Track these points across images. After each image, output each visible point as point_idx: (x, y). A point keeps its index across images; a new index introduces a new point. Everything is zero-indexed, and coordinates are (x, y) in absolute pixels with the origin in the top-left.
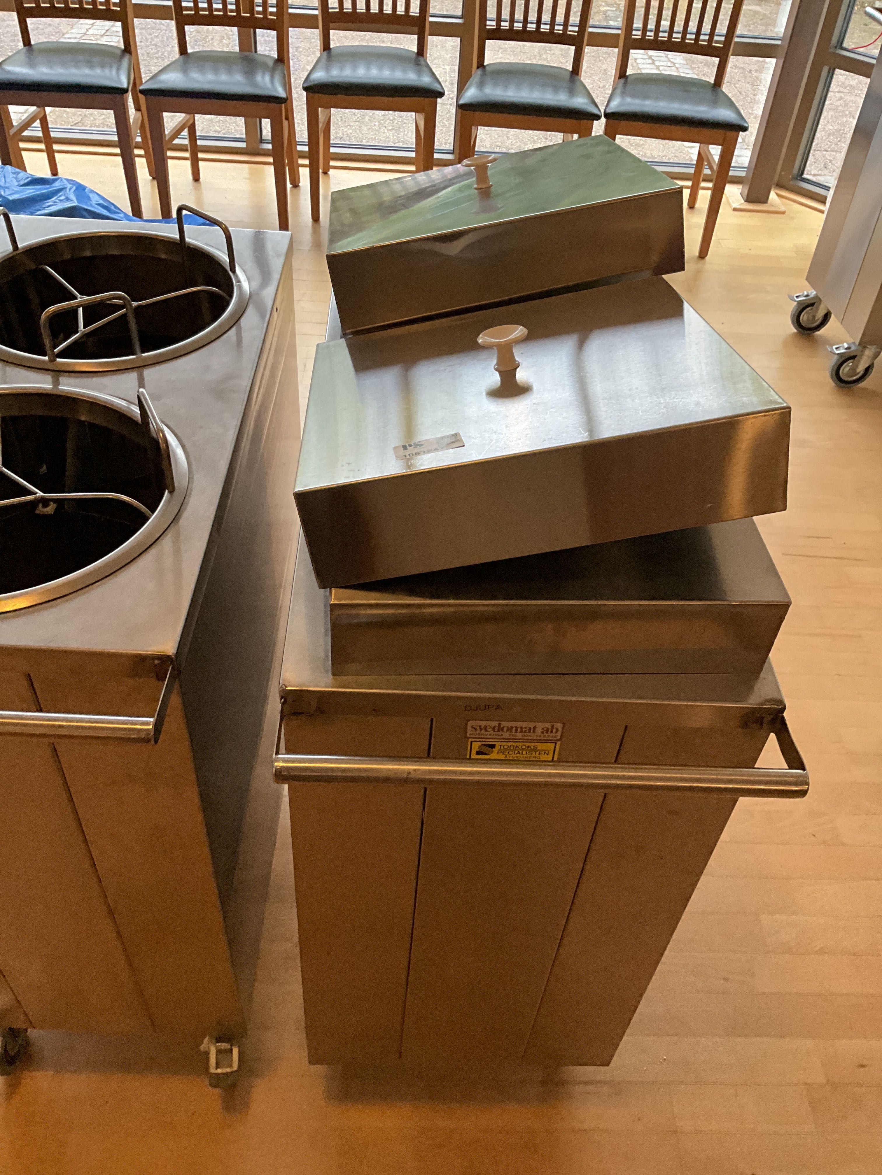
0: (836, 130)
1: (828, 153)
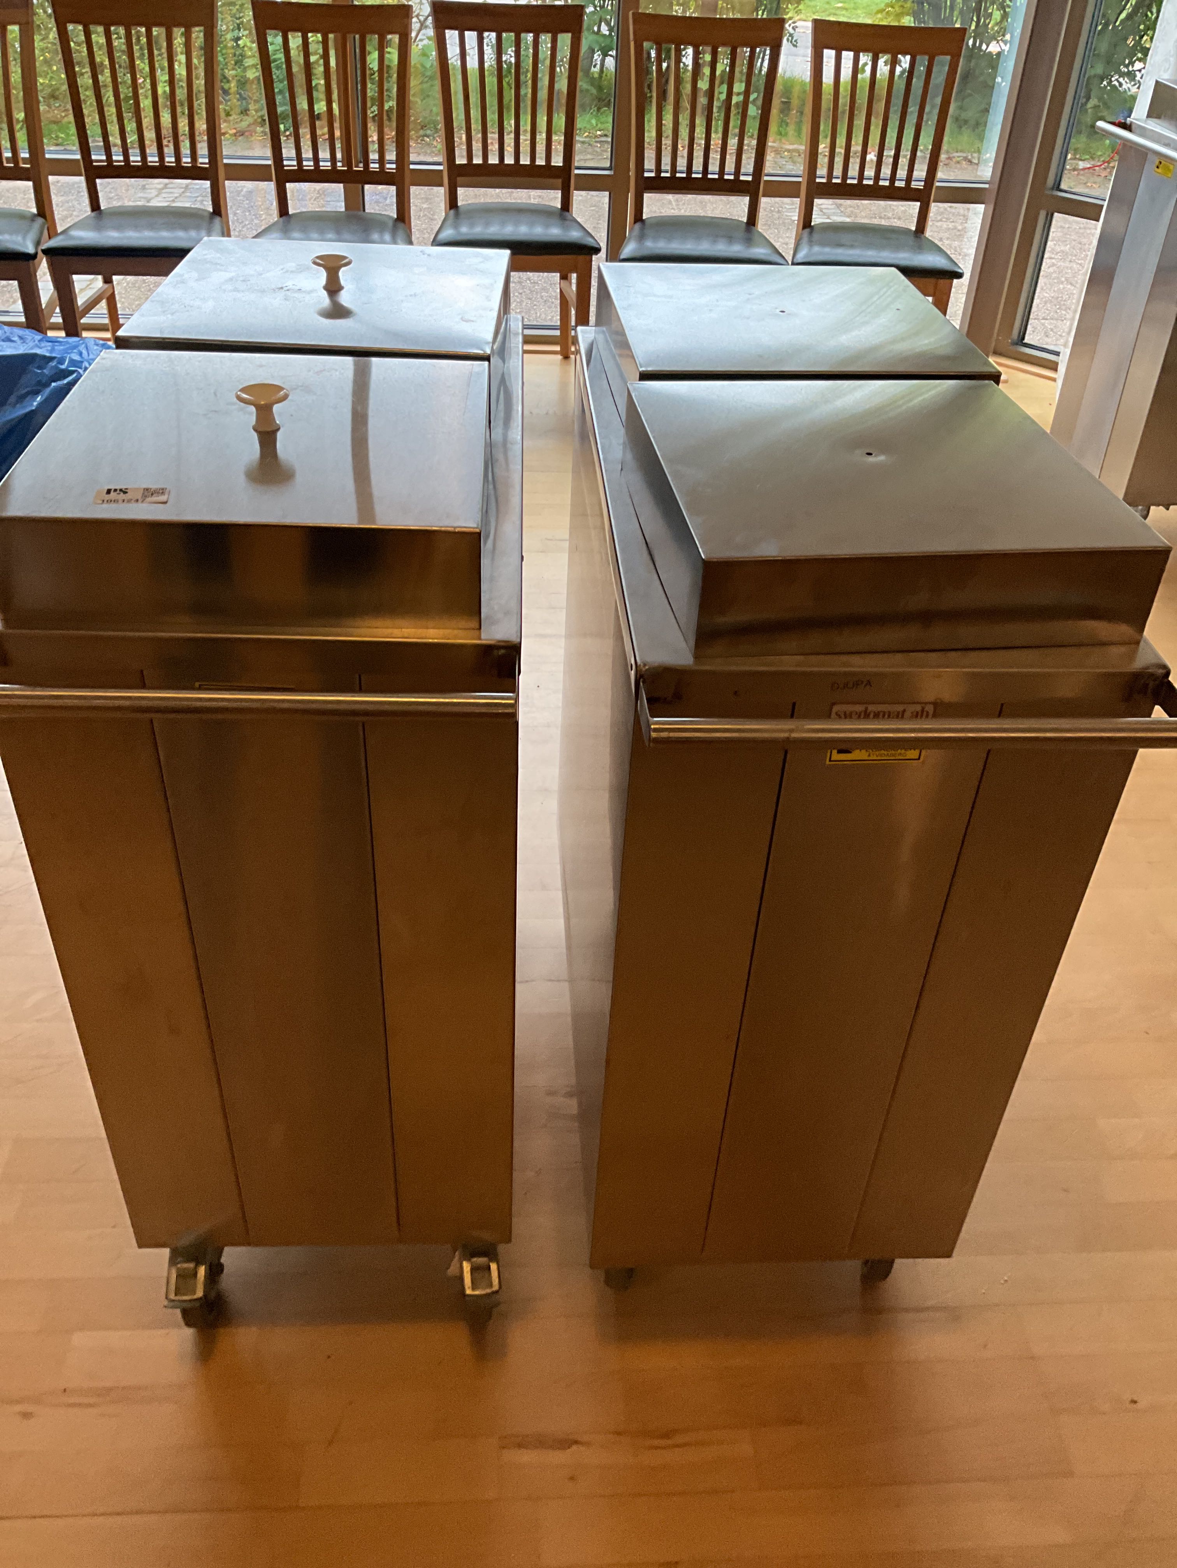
0: (1053, 297)
1: (1047, 321)
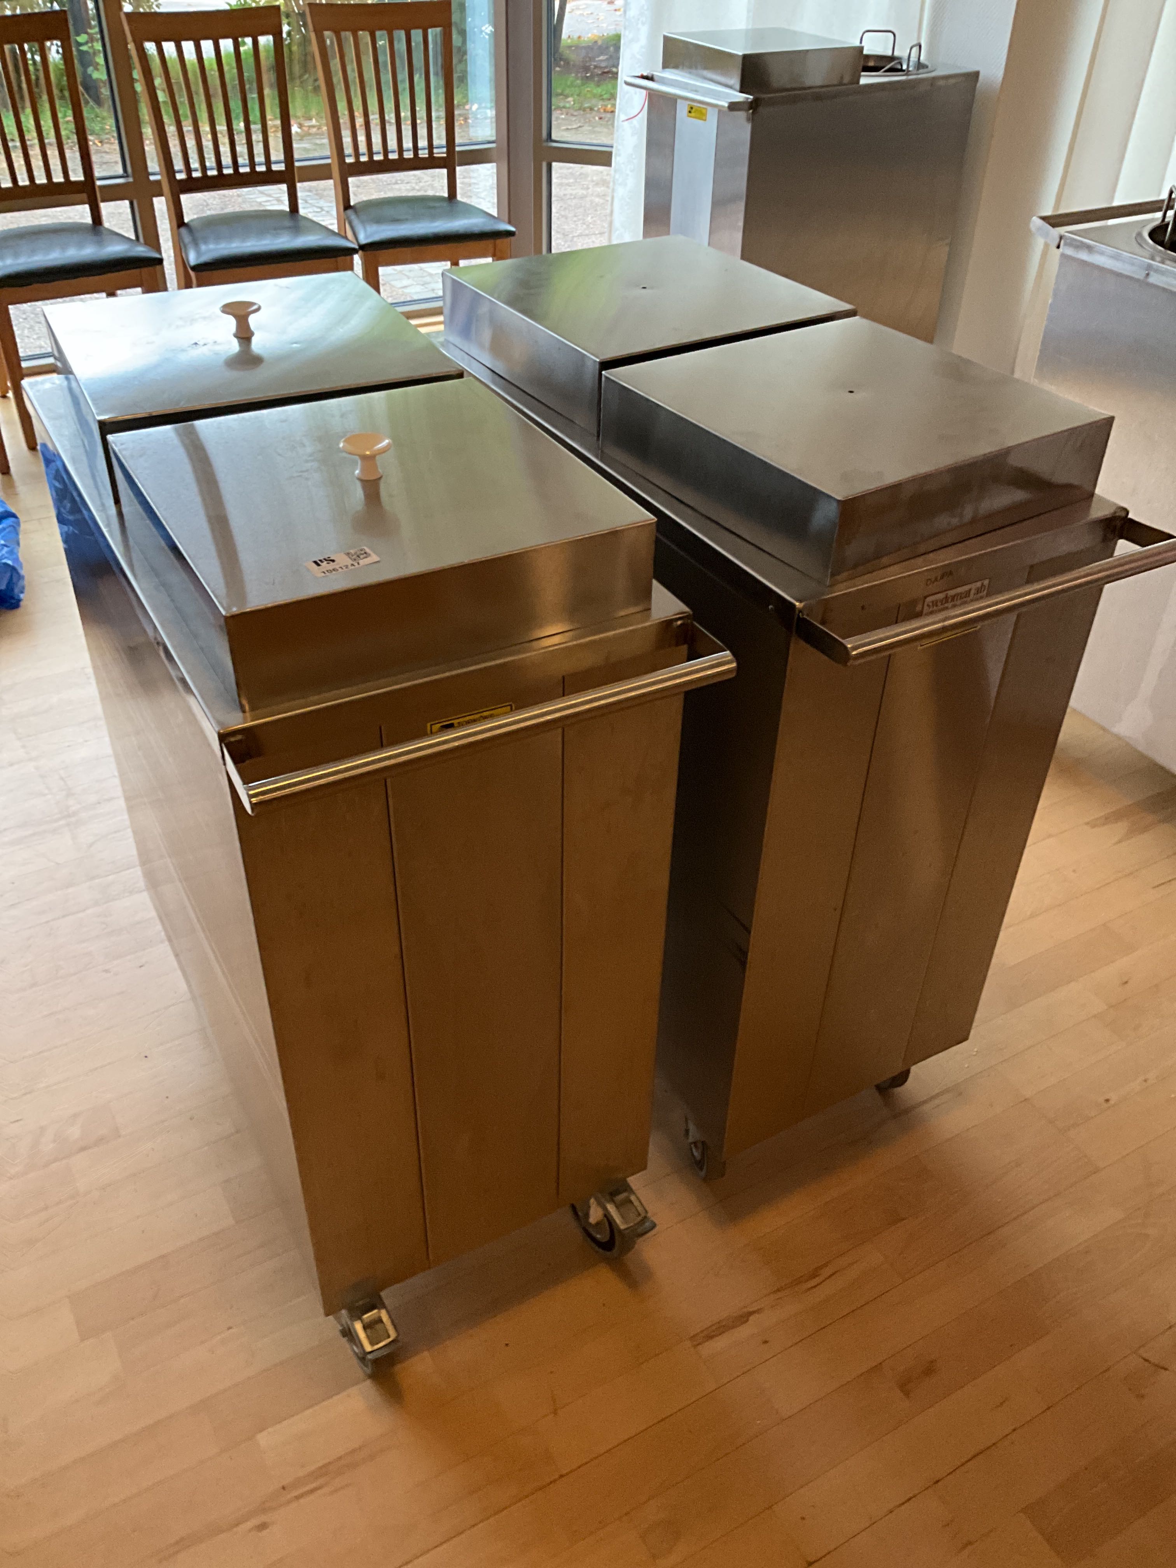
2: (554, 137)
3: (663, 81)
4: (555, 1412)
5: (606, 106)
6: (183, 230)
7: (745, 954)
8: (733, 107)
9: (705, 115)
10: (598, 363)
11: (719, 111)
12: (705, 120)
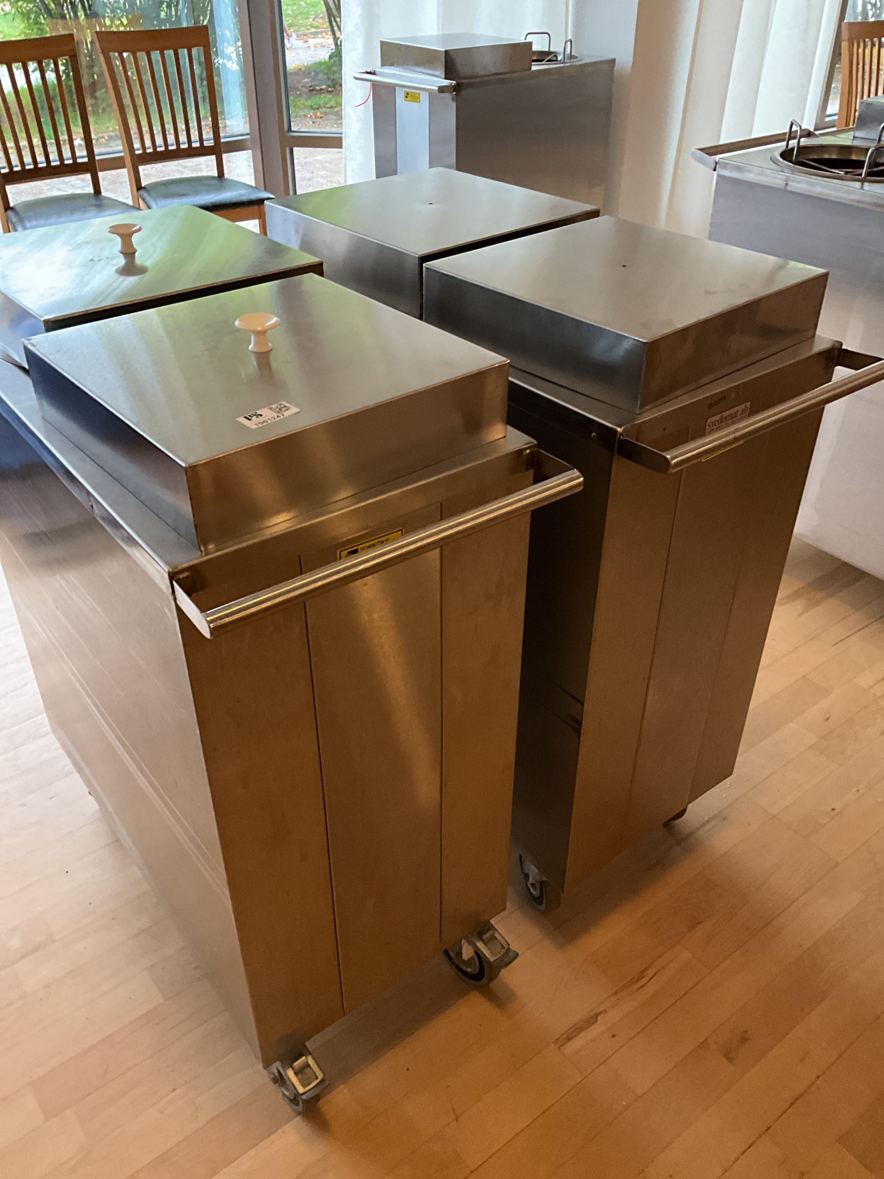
2: (293, 129)
3: (382, 75)
4: (457, 1120)
5: (316, 114)
6: (10, 213)
7: (580, 723)
8: (442, 90)
9: (419, 98)
10: (417, 259)
11: (430, 94)
12: (419, 102)
